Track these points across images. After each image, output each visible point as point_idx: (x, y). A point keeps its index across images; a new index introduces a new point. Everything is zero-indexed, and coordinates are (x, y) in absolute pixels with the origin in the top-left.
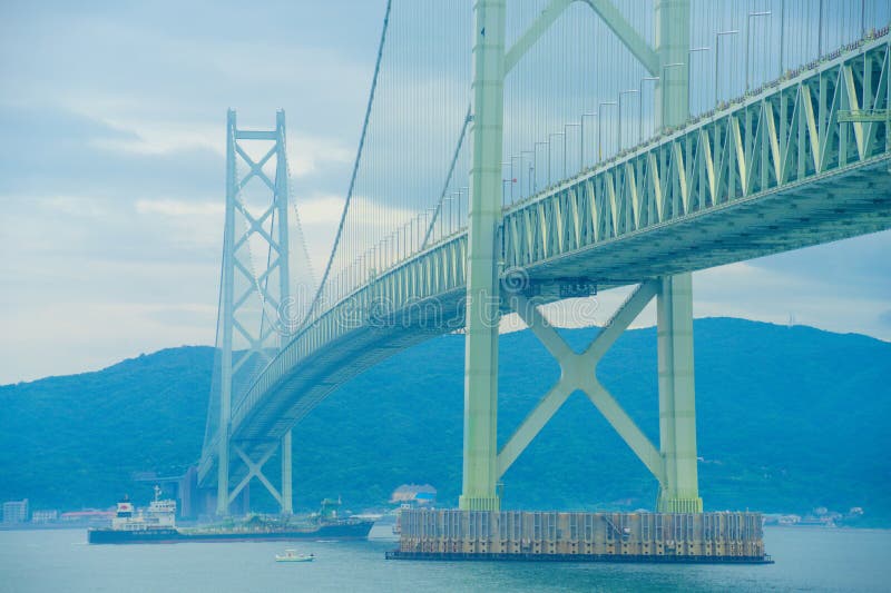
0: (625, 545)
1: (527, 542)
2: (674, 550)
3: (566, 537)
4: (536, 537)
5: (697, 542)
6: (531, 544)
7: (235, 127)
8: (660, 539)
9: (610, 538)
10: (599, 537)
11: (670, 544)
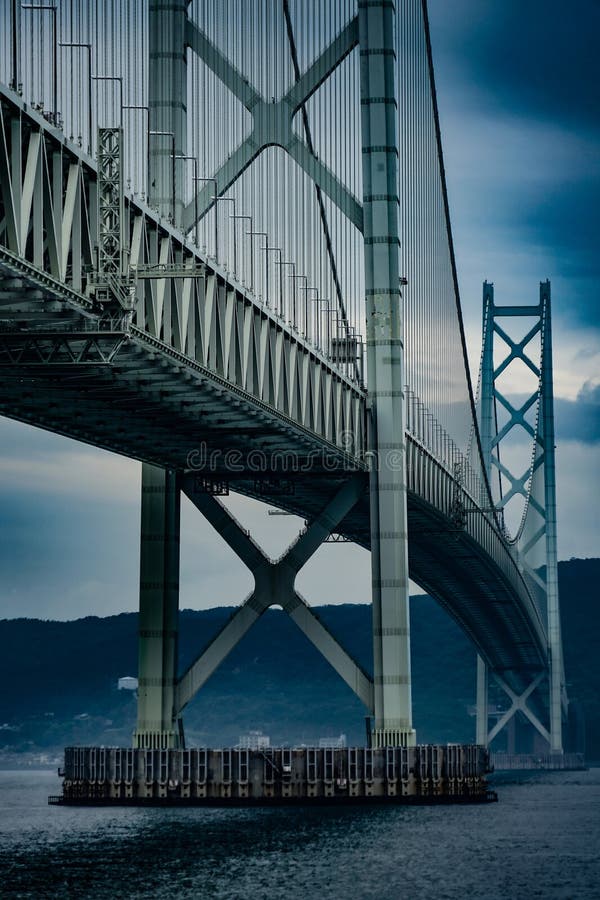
0: (287, 786)
1: (174, 783)
2: (347, 790)
3: (218, 778)
4: (186, 778)
5: (377, 781)
6: (179, 787)
7: (491, 301)
8: (329, 777)
9: (269, 778)
10: (257, 778)
11: (342, 782)
